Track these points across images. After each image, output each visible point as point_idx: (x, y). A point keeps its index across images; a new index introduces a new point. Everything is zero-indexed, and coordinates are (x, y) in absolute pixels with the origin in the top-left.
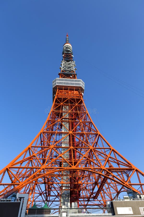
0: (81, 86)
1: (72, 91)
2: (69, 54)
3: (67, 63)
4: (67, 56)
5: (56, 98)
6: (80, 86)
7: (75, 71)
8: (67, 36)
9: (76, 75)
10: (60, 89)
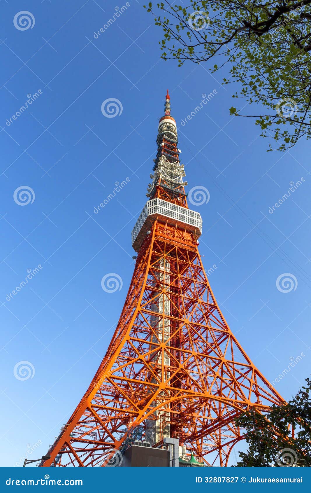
0: (198, 227)
1: (181, 232)
2: (172, 143)
3: (169, 163)
4: (169, 147)
5: (155, 239)
6: (196, 226)
7: (183, 186)
8: (167, 98)
9: (185, 197)
10: (159, 222)
